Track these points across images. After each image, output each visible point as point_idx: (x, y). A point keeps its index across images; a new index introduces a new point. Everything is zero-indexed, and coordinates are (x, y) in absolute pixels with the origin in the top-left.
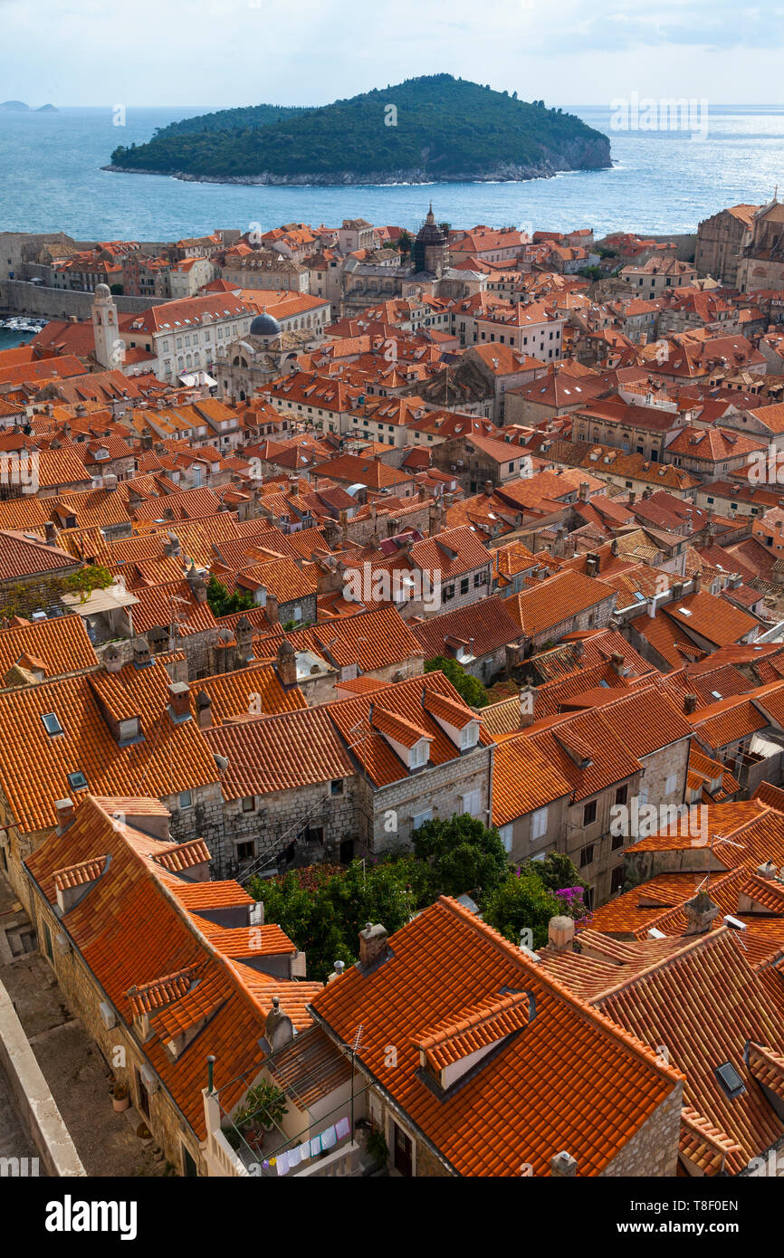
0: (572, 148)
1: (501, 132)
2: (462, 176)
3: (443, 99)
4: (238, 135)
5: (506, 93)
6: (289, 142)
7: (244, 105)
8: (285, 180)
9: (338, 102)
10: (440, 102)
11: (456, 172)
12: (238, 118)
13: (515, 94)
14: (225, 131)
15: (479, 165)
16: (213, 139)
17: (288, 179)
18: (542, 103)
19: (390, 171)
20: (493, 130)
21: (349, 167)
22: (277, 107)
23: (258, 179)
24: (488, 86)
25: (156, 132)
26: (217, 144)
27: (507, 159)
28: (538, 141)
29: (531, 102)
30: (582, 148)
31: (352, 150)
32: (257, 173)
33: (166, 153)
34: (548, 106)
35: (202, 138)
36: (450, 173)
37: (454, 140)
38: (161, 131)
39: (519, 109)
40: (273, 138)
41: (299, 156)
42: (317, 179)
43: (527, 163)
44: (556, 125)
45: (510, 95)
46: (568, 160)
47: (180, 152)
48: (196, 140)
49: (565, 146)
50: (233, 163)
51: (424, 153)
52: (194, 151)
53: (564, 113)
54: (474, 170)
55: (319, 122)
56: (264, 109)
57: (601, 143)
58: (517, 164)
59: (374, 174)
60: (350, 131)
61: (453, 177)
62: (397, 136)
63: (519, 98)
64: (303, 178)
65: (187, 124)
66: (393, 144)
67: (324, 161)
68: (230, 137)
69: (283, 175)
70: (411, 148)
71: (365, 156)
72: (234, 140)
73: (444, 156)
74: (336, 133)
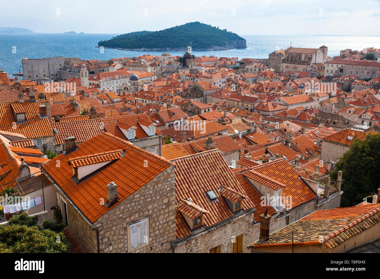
0: (235, 42)
1: (214, 37)
2: (202, 49)
3: (197, 28)
4: (136, 37)
5: (215, 27)
6: (151, 39)
8: (149, 50)
9: (166, 29)
10: (196, 29)
11: (200, 48)
12: (137, 34)
14: (132, 37)
15: (207, 46)
16: (128, 39)
17: (150, 50)
18: (226, 30)
19: (180, 47)
20: (211, 37)
21: (168, 46)
23: (141, 50)
24: (210, 25)
25: (113, 38)
26: (129, 40)
27: (216, 45)
28: (225, 40)
29: (223, 29)
30: (238, 42)
31: (169, 41)
32: (141, 48)
33: (115, 43)
34: (228, 31)
35: (125, 38)
36: (199, 48)
37: (200, 39)
39: (219, 31)
40: (146, 38)
41: (153, 43)
42: (159, 49)
43: (221, 46)
44: (230, 36)
45: (217, 28)
46: (234, 46)
47: (118, 42)
48: (123, 39)
49: (233, 42)
50: (134, 45)
51: (191, 43)
52: (123, 42)
53: (232, 33)
54: (206, 48)
55: (160, 34)
56: (145, 32)
57: (243, 41)
58: (219, 46)
59: (176, 49)
60: (169, 36)
61: (199, 49)
62: (183, 38)
63: (219, 28)
64: (155, 49)
65: (121, 36)
66: (182, 40)
67: (161, 45)
68: (134, 38)
69: (149, 48)
70: (187, 41)
71: (173, 43)
72: (135, 39)
73: (197, 44)
74: (165, 37)
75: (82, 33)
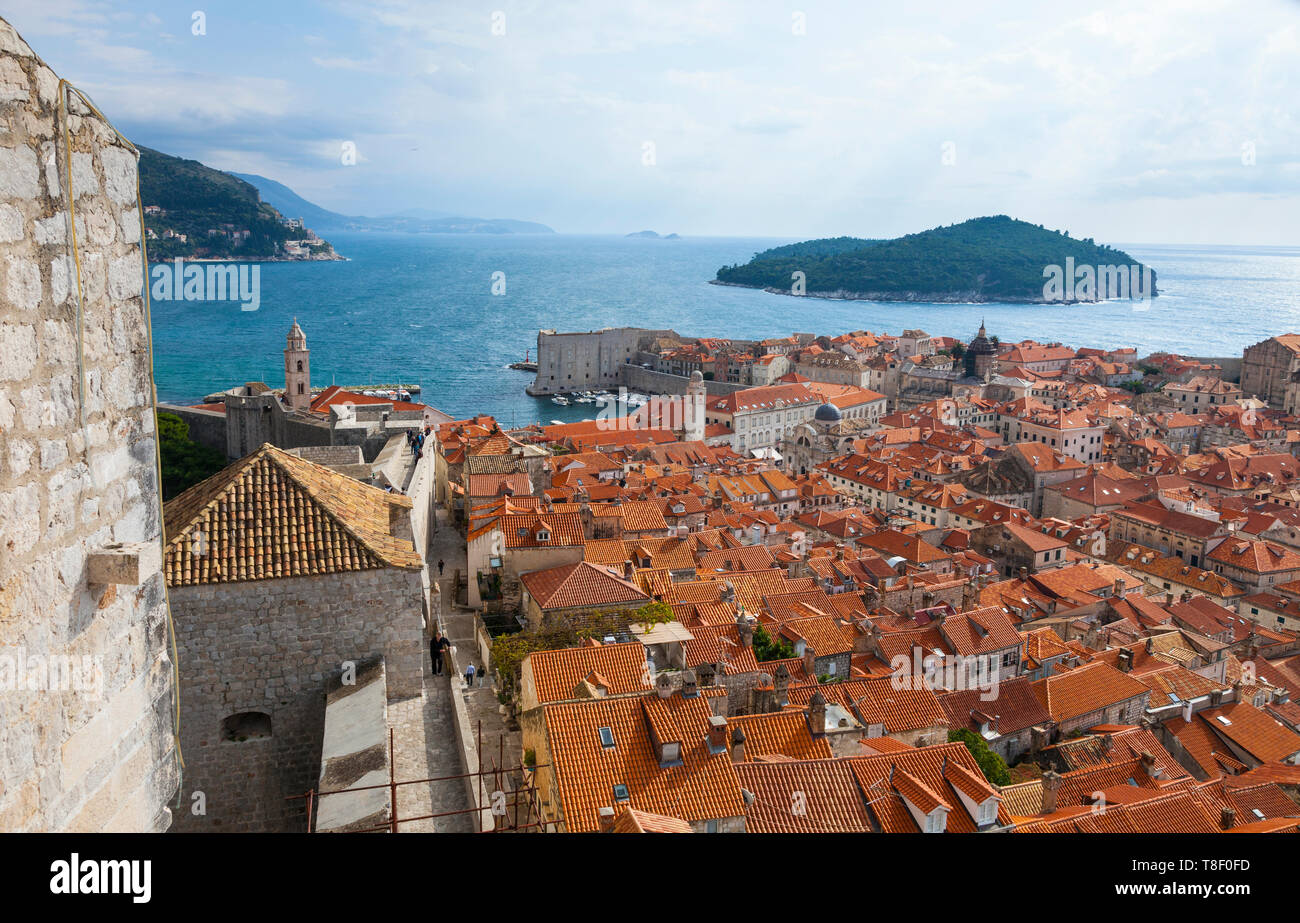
2: (1014, 298)
3: (1000, 235)
4: (821, 259)
5: (1058, 232)
6: (863, 266)
7: (828, 236)
8: (856, 296)
9: (908, 236)
10: (998, 237)
11: (1008, 295)
12: (821, 246)
13: (1067, 232)
14: (810, 256)
15: (1030, 290)
17: (860, 295)
18: (1091, 241)
19: (948, 292)
20: (1043, 262)
21: (913, 288)
22: (856, 239)
23: (835, 294)
24: (1042, 226)
25: (755, 256)
29: (1081, 239)
31: (916, 274)
32: (833, 289)
33: (761, 272)
34: (1097, 243)
35: (791, 261)
36: (1003, 296)
37: (1009, 269)
38: (758, 255)
39: (1070, 245)
40: (849, 262)
41: (870, 278)
42: (884, 296)
44: (1104, 259)
45: (1062, 233)
47: (772, 271)
48: (786, 262)
50: (814, 281)
51: (981, 278)
52: (783, 270)
53: (1112, 249)
54: (1026, 294)
55: (889, 251)
56: (844, 240)
59: (934, 294)
60: (915, 259)
61: (1005, 299)
62: (957, 264)
63: (1069, 236)
64: (873, 295)
65: (780, 250)
66: (953, 270)
67: (892, 282)
68: (814, 260)
69: (855, 292)
70: (969, 274)
71: (928, 279)
72: (817, 263)
73: (998, 281)
74: (904, 260)
75: (673, 236)
